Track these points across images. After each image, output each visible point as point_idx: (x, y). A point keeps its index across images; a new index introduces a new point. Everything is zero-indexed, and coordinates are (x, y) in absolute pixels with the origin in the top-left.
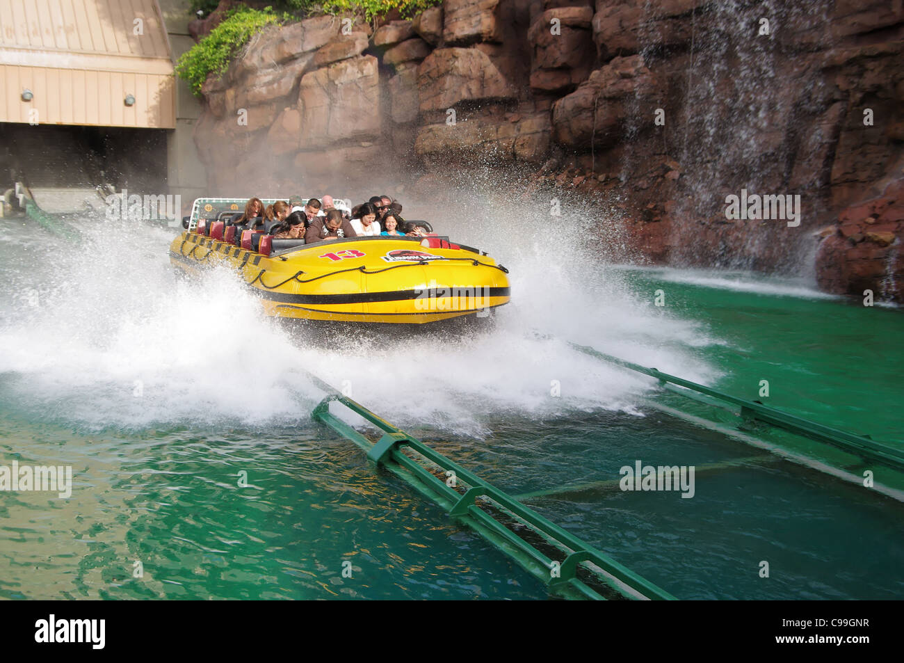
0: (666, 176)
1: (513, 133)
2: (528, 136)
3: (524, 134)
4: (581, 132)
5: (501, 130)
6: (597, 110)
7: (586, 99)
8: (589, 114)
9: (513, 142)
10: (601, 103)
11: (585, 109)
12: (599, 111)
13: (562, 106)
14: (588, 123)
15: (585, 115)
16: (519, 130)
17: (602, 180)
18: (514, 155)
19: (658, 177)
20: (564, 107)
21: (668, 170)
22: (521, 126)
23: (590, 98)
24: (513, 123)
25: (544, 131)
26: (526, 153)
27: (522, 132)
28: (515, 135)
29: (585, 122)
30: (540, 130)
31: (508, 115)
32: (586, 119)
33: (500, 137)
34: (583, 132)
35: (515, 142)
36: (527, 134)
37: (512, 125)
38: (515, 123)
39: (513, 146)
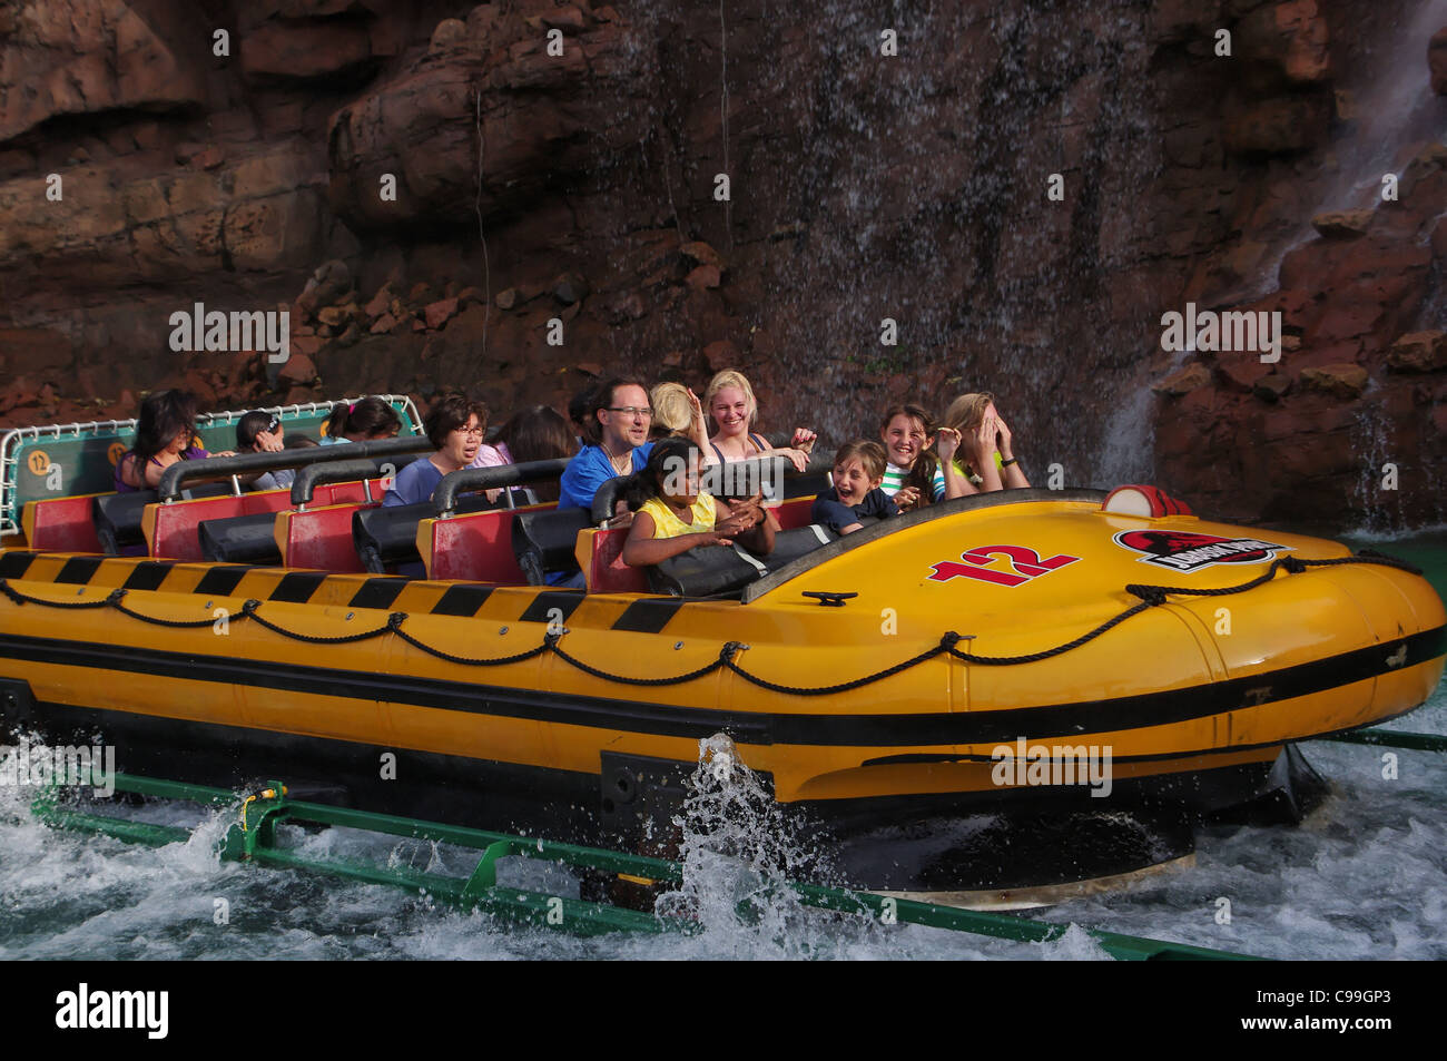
0: (689, 280)
1: (215, 198)
2: (262, 202)
3: (248, 199)
4: (437, 183)
5: (178, 192)
6: (482, 122)
7: (450, 96)
8: (462, 135)
9: (218, 222)
10: (491, 103)
11: (448, 120)
12: (489, 125)
13: (373, 116)
14: (460, 157)
15: (448, 136)
16: (230, 189)
17: (509, 305)
18: (226, 255)
19: (669, 283)
20: (381, 120)
21: (690, 264)
22: (233, 178)
23: (461, 92)
24: (208, 169)
25: (299, 187)
26: (260, 248)
27: (240, 191)
28: (219, 204)
29: (449, 155)
30: (289, 185)
31: (186, 150)
32: (453, 148)
33: (178, 209)
34: (444, 181)
35: (223, 222)
36: (257, 198)
37: (208, 178)
38: (213, 169)
39: (221, 235)
